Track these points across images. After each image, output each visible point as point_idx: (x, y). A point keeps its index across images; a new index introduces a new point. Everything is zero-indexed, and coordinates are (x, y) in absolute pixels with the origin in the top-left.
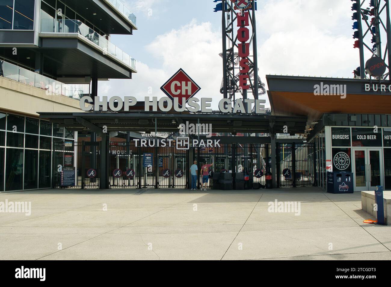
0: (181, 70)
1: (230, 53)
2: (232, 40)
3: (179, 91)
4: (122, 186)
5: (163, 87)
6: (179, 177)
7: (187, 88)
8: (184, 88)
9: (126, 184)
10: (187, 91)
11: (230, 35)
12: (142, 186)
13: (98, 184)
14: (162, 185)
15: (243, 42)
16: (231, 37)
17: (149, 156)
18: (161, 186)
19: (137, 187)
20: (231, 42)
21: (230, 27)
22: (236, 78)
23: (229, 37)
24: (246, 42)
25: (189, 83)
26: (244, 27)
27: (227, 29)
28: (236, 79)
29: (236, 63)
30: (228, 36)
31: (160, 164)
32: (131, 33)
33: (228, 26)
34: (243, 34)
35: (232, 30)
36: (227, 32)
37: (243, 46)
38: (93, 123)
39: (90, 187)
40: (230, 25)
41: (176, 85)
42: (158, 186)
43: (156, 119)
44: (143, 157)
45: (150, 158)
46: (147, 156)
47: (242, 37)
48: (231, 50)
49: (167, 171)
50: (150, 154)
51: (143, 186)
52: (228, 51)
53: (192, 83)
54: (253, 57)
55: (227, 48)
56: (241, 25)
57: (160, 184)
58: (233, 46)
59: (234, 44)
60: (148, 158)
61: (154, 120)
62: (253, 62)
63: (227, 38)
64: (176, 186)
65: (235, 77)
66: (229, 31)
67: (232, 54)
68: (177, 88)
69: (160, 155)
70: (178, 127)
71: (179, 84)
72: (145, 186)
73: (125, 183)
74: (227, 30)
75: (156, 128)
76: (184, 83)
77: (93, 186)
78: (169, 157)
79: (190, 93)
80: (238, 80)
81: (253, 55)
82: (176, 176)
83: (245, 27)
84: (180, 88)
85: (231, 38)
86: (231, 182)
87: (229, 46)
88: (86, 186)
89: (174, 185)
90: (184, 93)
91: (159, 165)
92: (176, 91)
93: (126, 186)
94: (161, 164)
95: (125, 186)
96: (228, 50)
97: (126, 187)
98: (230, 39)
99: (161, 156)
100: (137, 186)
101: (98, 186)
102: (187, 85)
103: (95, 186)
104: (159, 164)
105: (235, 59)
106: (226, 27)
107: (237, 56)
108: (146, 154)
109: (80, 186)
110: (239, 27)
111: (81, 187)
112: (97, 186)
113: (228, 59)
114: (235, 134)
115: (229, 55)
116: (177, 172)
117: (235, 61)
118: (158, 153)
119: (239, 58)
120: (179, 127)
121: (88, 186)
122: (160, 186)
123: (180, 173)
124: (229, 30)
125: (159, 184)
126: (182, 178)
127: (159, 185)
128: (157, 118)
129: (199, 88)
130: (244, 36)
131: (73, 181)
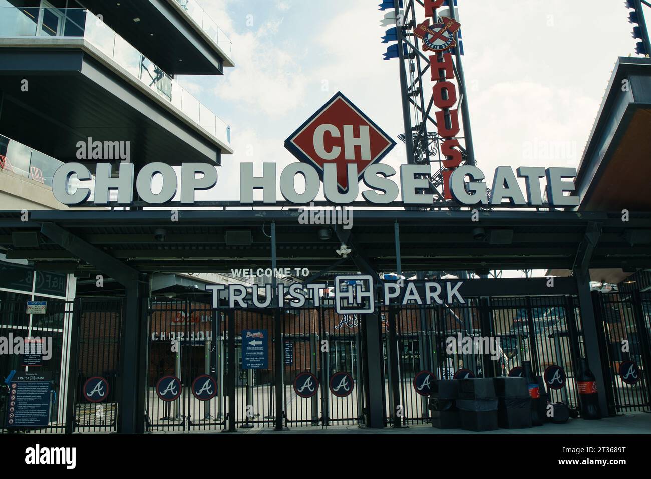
0: (339, 97)
1: (420, 133)
2: (422, 109)
3: (336, 151)
4: (181, 425)
5: (292, 141)
6: (342, 394)
7: (357, 142)
8: (350, 142)
9: (192, 419)
10: (357, 149)
11: (417, 99)
12: (238, 423)
13: (115, 420)
14: (294, 419)
15: (445, 109)
16: (419, 104)
17: (257, 339)
18: (292, 422)
19: (223, 426)
20: (420, 113)
21: (417, 85)
22: (434, 180)
23: (415, 104)
24: (450, 109)
25: (364, 130)
26: (444, 81)
27: (410, 88)
28: (434, 182)
29: (431, 151)
30: (412, 102)
31: (288, 359)
32: (219, 72)
33: (413, 85)
34: (443, 95)
35: (420, 91)
36: (412, 94)
37: (445, 116)
38: (123, 260)
39: (92, 429)
40: (416, 81)
41: (327, 134)
42: (284, 425)
43: (273, 226)
44: (240, 341)
45: (260, 343)
46: (251, 339)
47: (443, 99)
48: (422, 127)
49: (309, 380)
50: (259, 333)
51: (242, 422)
52: (415, 130)
53: (371, 129)
54: (464, 139)
55: (413, 125)
56: (439, 77)
57: (289, 417)
58: (424, 121)
59: (426, 116)
60: (253, 343)
61: (269, 231)
62: (465, 148)
63: (411, 105)
64: (333, 420)
65: (433, 178)
66: (415, 93)
67: (423, 135)
68: (330, 142)
69: (288, 335)
70: (338, 251)
71: (335, 132)
72: (247, 424)
73: (189, 416)
74: (411, 92)
75: (274, 258)
76: (348, 129)
77: (100, 426)
78: (312, 339)
79: (366, 155)
80: (439, 184)
81: (464, 136)
82: (333, 392)
83: (447, 80)
84: (340, 142)
85: (420, 106)
86: (495, 406)
87: (416, 118)
88: (79, 426)
89: (328, 420)
90: (350, 155)
91: (285, 362)
92: (328, 149)
93: (194, 425)
94: (290, 359)
95: (190, 424)
96: (415, 128)
97: (192, 427)
98: (418, 107)
99: (290, 339)
100: (224, 423)
101: (114, 425)
102: (357, 134)
103: (106, 426)
104: (285, 359)
105: (430, 144)
106: (409, 85)
107: (432, 139)
108: (248, 333)
109: (62, 427)
110: (435, 82)
111: (64, 429)
112: (110, 426)
113: (416, 145)
114: (483, 272)
115: (418, 137)
116: (335, 382)
117: (429, 148)
118: (282, 331)
119: (438, 142)
120: (339, 249)
121: (84, 426)
122: (289, 422)
123: (343, 383)
124: (415, 91)
125: (285, 416)
126: (349, 396)
127: (287, 421)
128: (276, 223)
129: (391, 143)
130: (446, 96)
131: (43, 412)
